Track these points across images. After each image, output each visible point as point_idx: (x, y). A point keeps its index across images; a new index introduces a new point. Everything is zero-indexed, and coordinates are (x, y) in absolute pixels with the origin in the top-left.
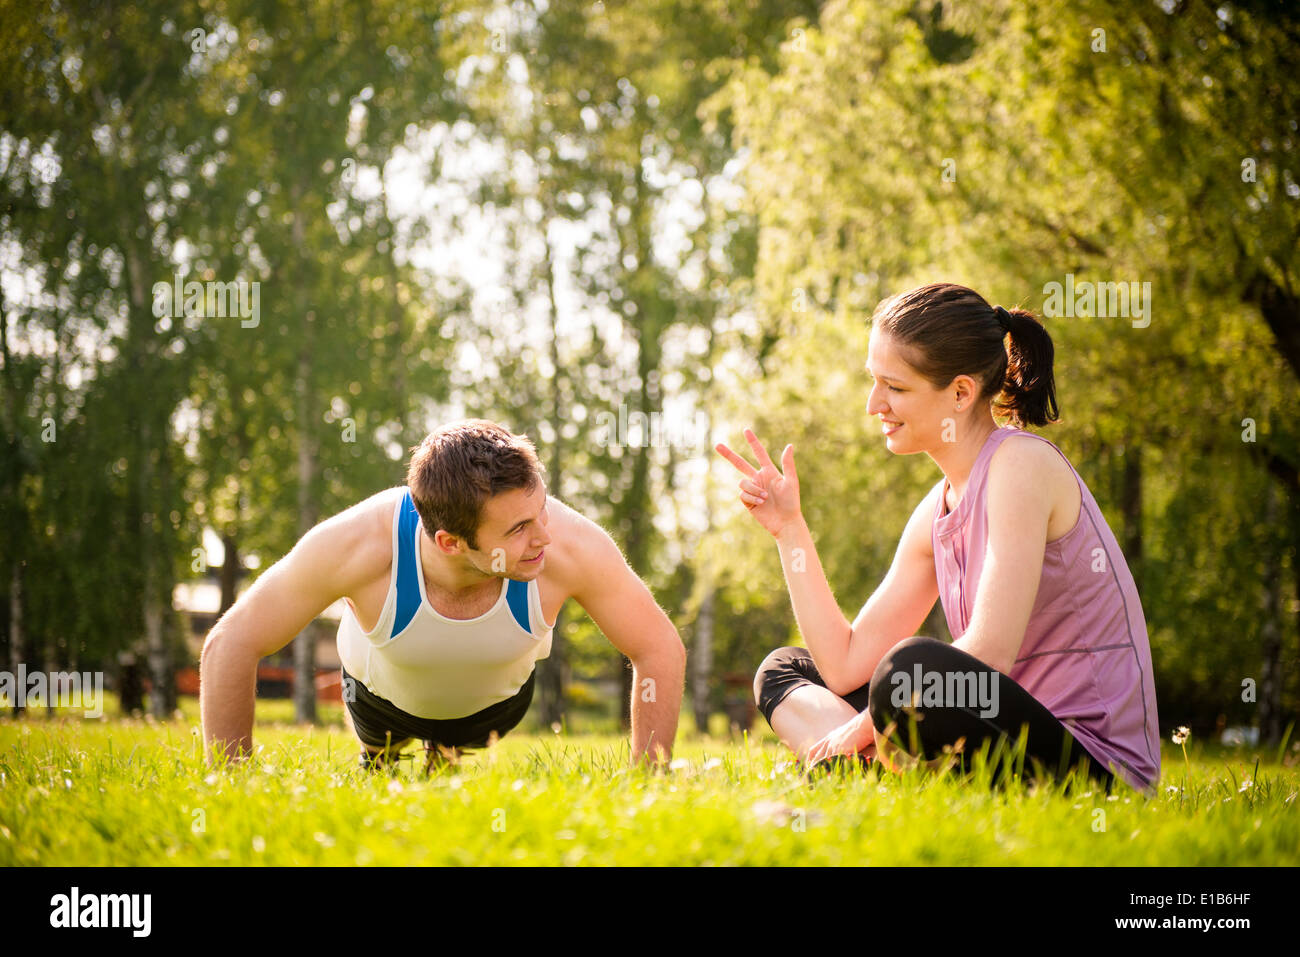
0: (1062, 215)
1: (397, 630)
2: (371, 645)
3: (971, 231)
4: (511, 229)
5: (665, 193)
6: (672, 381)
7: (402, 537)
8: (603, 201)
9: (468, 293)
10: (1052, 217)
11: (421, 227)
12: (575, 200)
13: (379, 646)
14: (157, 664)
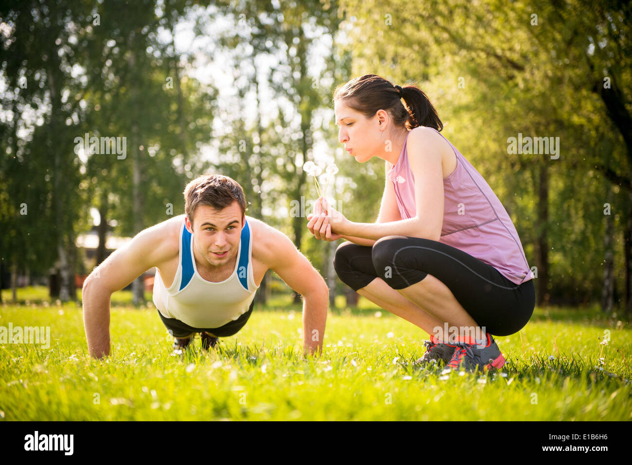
0: (503, 50)
1: (182, 287)
2: (169, 294)
3: (457, 59)
4: (237, 58)
5: (313, 41)
6: (317, 135)
7: (184, 243)
8: (283, 46)
9: (216, 92)
10: (499, 52)
11: (191, 59)
12: (269, 44)
13: (173, 295)
14: (65, 274)
